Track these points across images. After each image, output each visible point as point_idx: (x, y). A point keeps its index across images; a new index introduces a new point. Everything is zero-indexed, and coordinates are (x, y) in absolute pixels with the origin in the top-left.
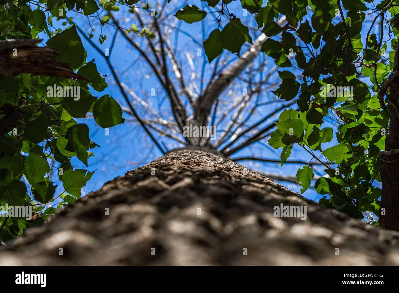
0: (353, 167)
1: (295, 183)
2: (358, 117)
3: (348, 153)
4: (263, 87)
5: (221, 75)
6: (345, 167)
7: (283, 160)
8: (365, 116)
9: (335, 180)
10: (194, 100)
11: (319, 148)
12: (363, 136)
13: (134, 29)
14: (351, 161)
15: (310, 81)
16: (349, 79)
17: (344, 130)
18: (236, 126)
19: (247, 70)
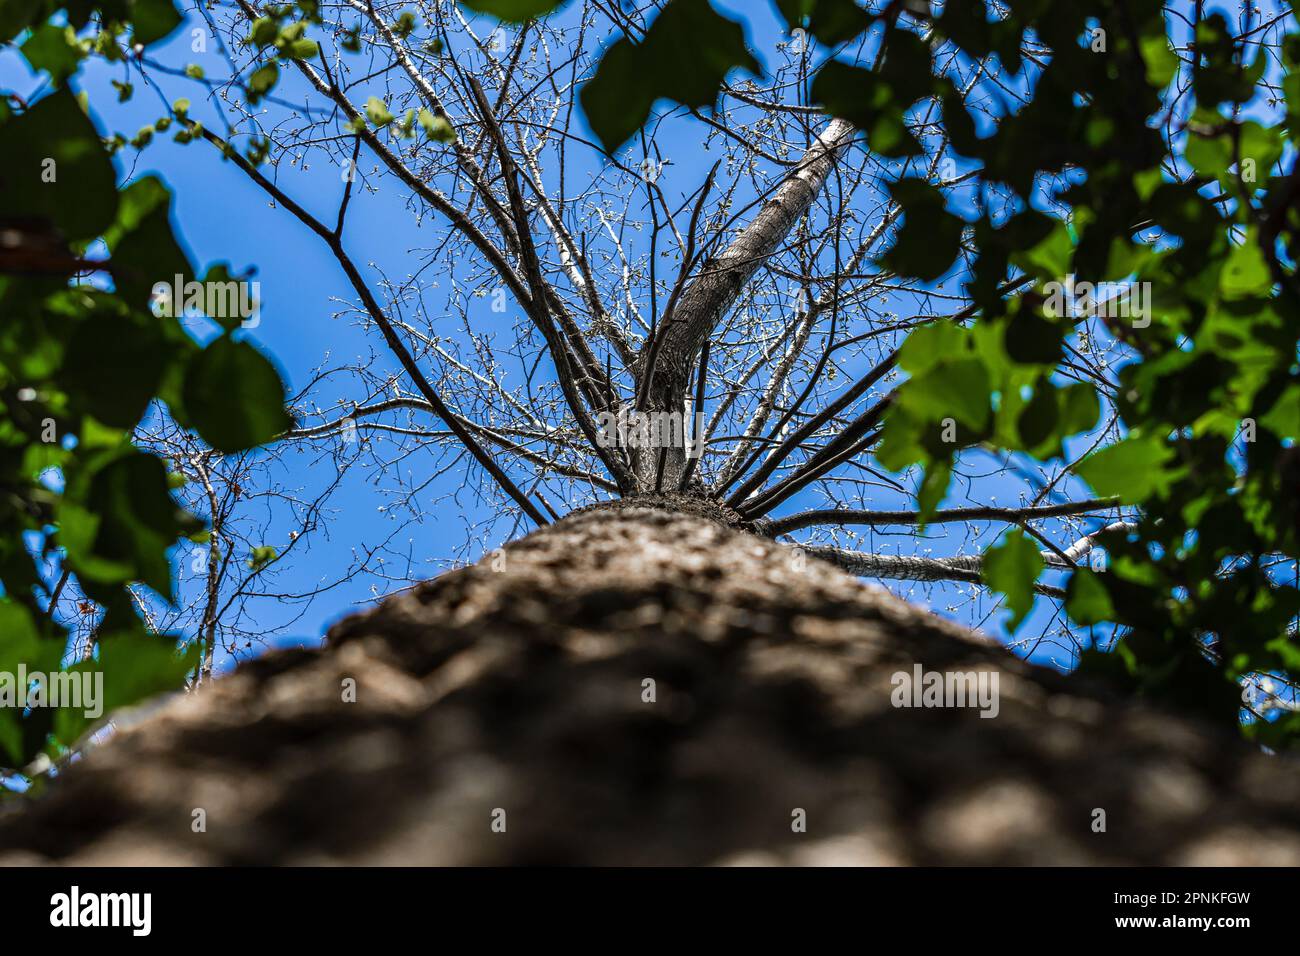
0: (1193, 511)
1: (978, 580)
2: (1191, 329)
3: (1169, 466)
4: (847, 288)
5: (710, 263)
6: (1162, 516)
7: (927, 512)
8: (1217, 323)
9: (1127, 569)
10: (634, 349)
11: (1060, 454)
12: (1217, 395)
13: (377, 116)
14: (1182, 492)
15: (1002, 205)
16: (1145, 184)
17: (1145, 380)
18: (774, 418)
19: (792, 238)
